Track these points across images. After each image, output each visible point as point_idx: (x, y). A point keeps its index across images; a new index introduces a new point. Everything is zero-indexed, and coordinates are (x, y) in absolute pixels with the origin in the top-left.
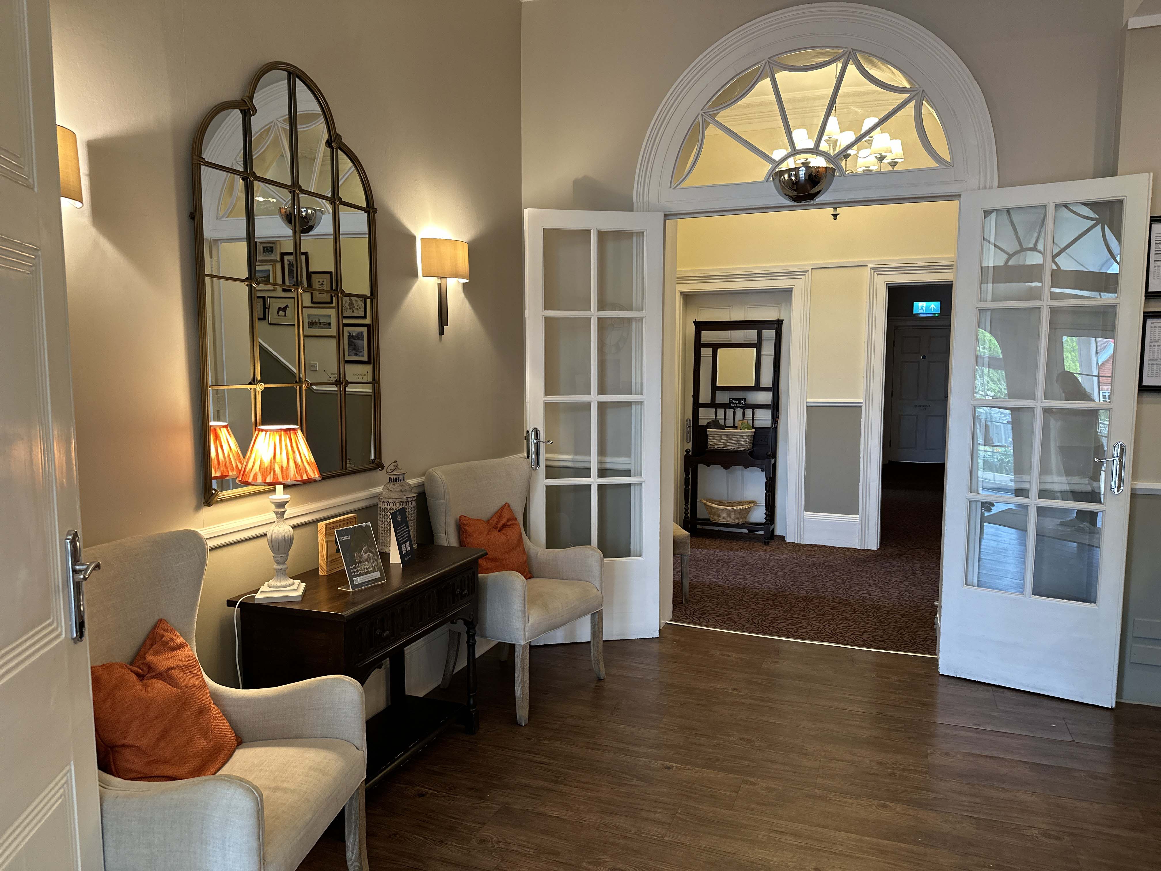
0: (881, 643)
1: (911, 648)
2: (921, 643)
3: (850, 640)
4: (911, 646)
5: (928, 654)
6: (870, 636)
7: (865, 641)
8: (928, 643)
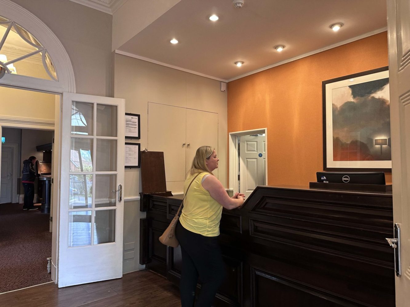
0: (25, 284)
1: (41, 282)
2: (43, 278)
3: (9, 288)
4: (40, 281)
5: (49, 282)
6: (19, 282)
7: (17, 286)
8: (46, 277)
